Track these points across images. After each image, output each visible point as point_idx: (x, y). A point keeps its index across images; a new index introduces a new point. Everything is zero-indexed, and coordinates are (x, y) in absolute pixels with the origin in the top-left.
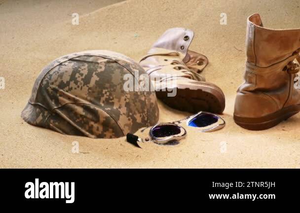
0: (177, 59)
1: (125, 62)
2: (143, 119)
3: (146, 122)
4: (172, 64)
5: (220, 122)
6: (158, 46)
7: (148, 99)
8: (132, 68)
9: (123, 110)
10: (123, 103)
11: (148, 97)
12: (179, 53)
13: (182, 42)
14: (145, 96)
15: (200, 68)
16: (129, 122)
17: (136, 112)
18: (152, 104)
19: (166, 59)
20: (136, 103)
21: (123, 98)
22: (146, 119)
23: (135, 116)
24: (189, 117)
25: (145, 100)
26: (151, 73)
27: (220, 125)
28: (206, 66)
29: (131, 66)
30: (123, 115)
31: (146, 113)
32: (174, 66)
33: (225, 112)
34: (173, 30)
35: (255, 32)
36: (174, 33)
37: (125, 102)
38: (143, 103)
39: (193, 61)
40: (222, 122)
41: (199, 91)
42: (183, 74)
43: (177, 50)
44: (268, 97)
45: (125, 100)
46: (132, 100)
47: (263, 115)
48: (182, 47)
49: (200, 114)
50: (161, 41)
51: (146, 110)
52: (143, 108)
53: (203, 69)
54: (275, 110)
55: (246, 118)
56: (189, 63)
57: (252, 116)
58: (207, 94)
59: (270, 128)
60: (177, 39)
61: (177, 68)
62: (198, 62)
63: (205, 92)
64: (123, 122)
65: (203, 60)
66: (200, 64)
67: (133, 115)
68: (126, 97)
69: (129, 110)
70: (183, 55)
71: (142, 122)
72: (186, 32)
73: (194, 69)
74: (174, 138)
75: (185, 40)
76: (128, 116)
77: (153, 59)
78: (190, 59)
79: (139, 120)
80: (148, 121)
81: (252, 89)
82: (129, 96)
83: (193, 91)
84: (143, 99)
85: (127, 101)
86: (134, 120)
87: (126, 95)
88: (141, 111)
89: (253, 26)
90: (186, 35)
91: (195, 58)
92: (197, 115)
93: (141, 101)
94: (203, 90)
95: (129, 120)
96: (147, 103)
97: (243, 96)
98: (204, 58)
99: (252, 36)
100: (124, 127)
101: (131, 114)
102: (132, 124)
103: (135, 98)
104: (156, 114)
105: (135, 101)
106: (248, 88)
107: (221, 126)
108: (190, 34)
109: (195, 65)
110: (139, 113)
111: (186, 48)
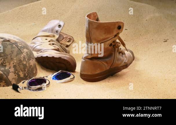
0: (53, 39)
1: (15, 41)
2: (25, 75)
3: (27, 76)
4: (49, 41)
5: (72, 76)
6: (43, 31)
7: (28, 63)
8: (19, 45)
9: (12, 70)
10: (12, 65)
11: (28, 61)
12: (55, 35)
13: (57, 28)
14: (26, 61)
15: (68, 44)
16: (15, 77)
17: (20, 71)
18: (31, 66)
19: (47, 38)
20: (20, 66)
21: (12, 62)
22: (27, 75)
23: (19, 73)
24: (54, 74)
25: (26, 64)
26: (35, 47)
27: (71, 78)
28: (72, 43)
29: (18, 43)
30: (12, 73)
31: (27, 71)
32: (50, 43)
33: (76, 70)
34: (53, 21)
35: (89, 23)
36: (54, 23)
37: (13, 65)
38: (25, 66)
39: (65, 40)
40: (73, 77)
41: (60, 58)
42: (53, 48)
43: (54, 33)
44: (99, 62)
45: (13, 63)
46: (18, 63)
47: (97, 73)
48: (57, 32)
49: (60, 72)
50: (46, 28)
51: (26, 70)
52: (24, 68)
53: (71, 44)
54: (105, 70)
55: (86, 75)
56: (63, 41)
57: (89, 74)
58: (64, 60)
59: (102, 80)
60: (55, 27)
61: (52, 44)
62: (68, 40)
63: (63, 59)
64: (12, 77)
65: (71, 39)
66: (69, 42)
67: (18, 72)
68: (14, 62)
69: (16, 70)
70: (57, 36)
71: (24, 76)
72: (60, 22)
73: (64, 44)
74: (41, 87)
75: (59, 27)
76: (15, 73)
77: (39, 38)
78: (63, 38)
79: (22, 75)
80: (28, 76)
81: (90, 57)
82: (15, 61)
83: (56, 58)
84: (25, 63)
85: (15, 64)
86: (19, 75)
87: (14, 61)
88: (23, 70)
89: (88, 20)
90: (60, 24)
91: (67, 37)
92: (58, 73)
93: (23, 64)
94: (62, 58)
95: (15, 75)
96: (27, 65)
97: (85, 62)
98: (71, 38)
99: (87, 26)
100: (12, 80)
101: (17, 72)
102: (17, 78)
103: (20, 63)
104: (34, 72)
105: (19, 64)
106: (87, 56)
107: (71, 80)
108: (62, 24)
109: (66, 42)
110: (22, 71)
111: (59, 32)
